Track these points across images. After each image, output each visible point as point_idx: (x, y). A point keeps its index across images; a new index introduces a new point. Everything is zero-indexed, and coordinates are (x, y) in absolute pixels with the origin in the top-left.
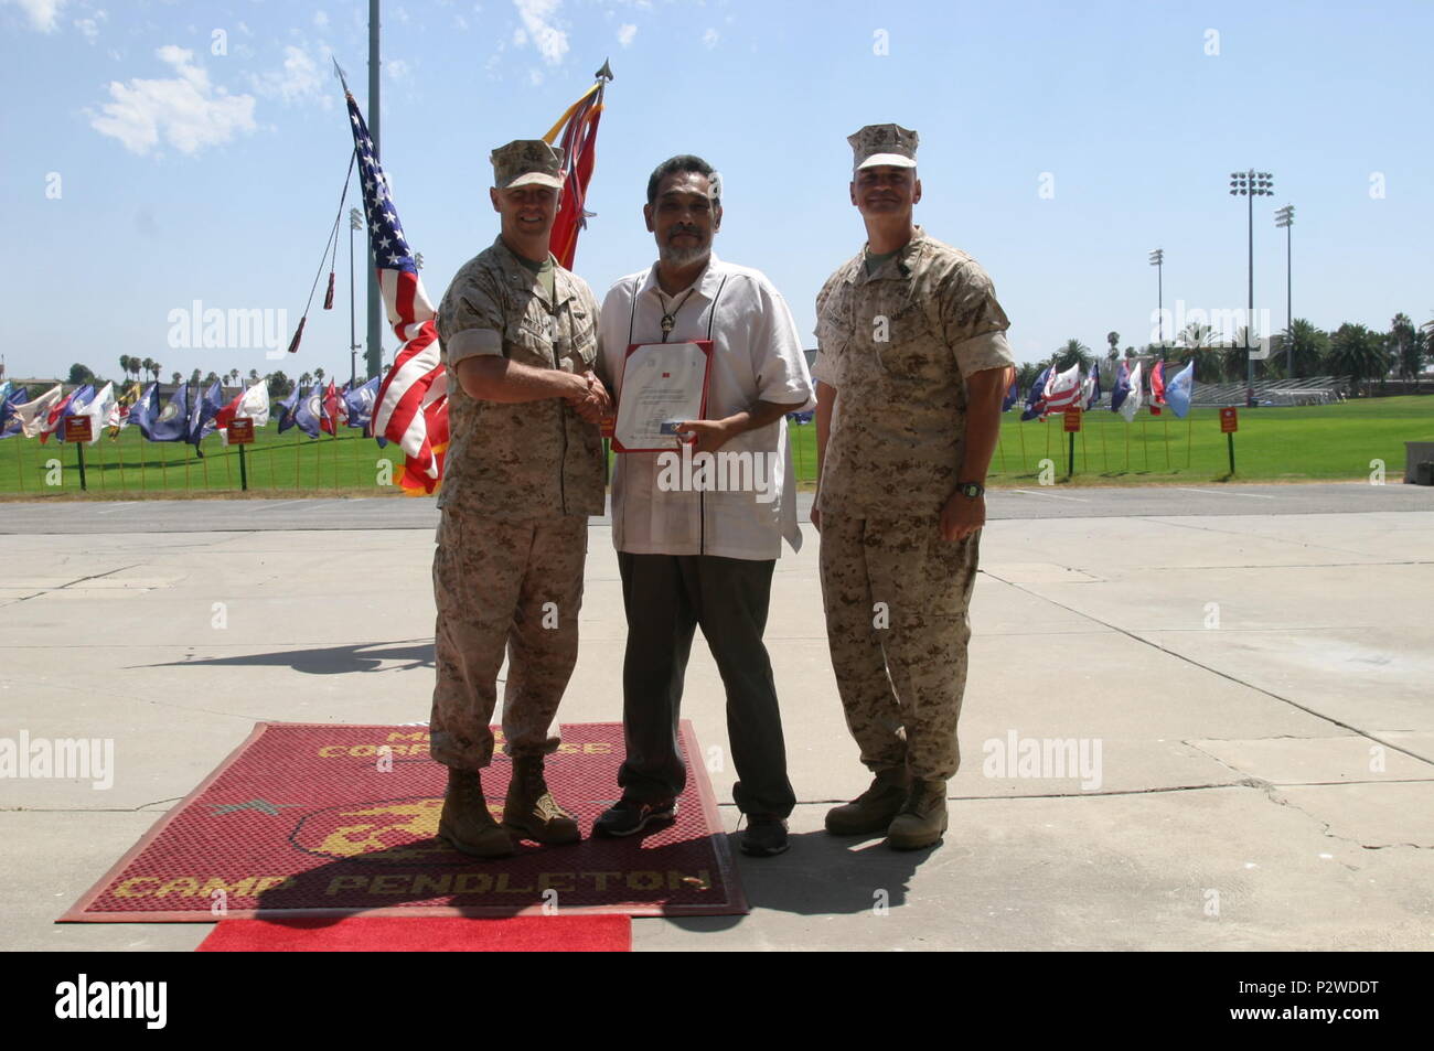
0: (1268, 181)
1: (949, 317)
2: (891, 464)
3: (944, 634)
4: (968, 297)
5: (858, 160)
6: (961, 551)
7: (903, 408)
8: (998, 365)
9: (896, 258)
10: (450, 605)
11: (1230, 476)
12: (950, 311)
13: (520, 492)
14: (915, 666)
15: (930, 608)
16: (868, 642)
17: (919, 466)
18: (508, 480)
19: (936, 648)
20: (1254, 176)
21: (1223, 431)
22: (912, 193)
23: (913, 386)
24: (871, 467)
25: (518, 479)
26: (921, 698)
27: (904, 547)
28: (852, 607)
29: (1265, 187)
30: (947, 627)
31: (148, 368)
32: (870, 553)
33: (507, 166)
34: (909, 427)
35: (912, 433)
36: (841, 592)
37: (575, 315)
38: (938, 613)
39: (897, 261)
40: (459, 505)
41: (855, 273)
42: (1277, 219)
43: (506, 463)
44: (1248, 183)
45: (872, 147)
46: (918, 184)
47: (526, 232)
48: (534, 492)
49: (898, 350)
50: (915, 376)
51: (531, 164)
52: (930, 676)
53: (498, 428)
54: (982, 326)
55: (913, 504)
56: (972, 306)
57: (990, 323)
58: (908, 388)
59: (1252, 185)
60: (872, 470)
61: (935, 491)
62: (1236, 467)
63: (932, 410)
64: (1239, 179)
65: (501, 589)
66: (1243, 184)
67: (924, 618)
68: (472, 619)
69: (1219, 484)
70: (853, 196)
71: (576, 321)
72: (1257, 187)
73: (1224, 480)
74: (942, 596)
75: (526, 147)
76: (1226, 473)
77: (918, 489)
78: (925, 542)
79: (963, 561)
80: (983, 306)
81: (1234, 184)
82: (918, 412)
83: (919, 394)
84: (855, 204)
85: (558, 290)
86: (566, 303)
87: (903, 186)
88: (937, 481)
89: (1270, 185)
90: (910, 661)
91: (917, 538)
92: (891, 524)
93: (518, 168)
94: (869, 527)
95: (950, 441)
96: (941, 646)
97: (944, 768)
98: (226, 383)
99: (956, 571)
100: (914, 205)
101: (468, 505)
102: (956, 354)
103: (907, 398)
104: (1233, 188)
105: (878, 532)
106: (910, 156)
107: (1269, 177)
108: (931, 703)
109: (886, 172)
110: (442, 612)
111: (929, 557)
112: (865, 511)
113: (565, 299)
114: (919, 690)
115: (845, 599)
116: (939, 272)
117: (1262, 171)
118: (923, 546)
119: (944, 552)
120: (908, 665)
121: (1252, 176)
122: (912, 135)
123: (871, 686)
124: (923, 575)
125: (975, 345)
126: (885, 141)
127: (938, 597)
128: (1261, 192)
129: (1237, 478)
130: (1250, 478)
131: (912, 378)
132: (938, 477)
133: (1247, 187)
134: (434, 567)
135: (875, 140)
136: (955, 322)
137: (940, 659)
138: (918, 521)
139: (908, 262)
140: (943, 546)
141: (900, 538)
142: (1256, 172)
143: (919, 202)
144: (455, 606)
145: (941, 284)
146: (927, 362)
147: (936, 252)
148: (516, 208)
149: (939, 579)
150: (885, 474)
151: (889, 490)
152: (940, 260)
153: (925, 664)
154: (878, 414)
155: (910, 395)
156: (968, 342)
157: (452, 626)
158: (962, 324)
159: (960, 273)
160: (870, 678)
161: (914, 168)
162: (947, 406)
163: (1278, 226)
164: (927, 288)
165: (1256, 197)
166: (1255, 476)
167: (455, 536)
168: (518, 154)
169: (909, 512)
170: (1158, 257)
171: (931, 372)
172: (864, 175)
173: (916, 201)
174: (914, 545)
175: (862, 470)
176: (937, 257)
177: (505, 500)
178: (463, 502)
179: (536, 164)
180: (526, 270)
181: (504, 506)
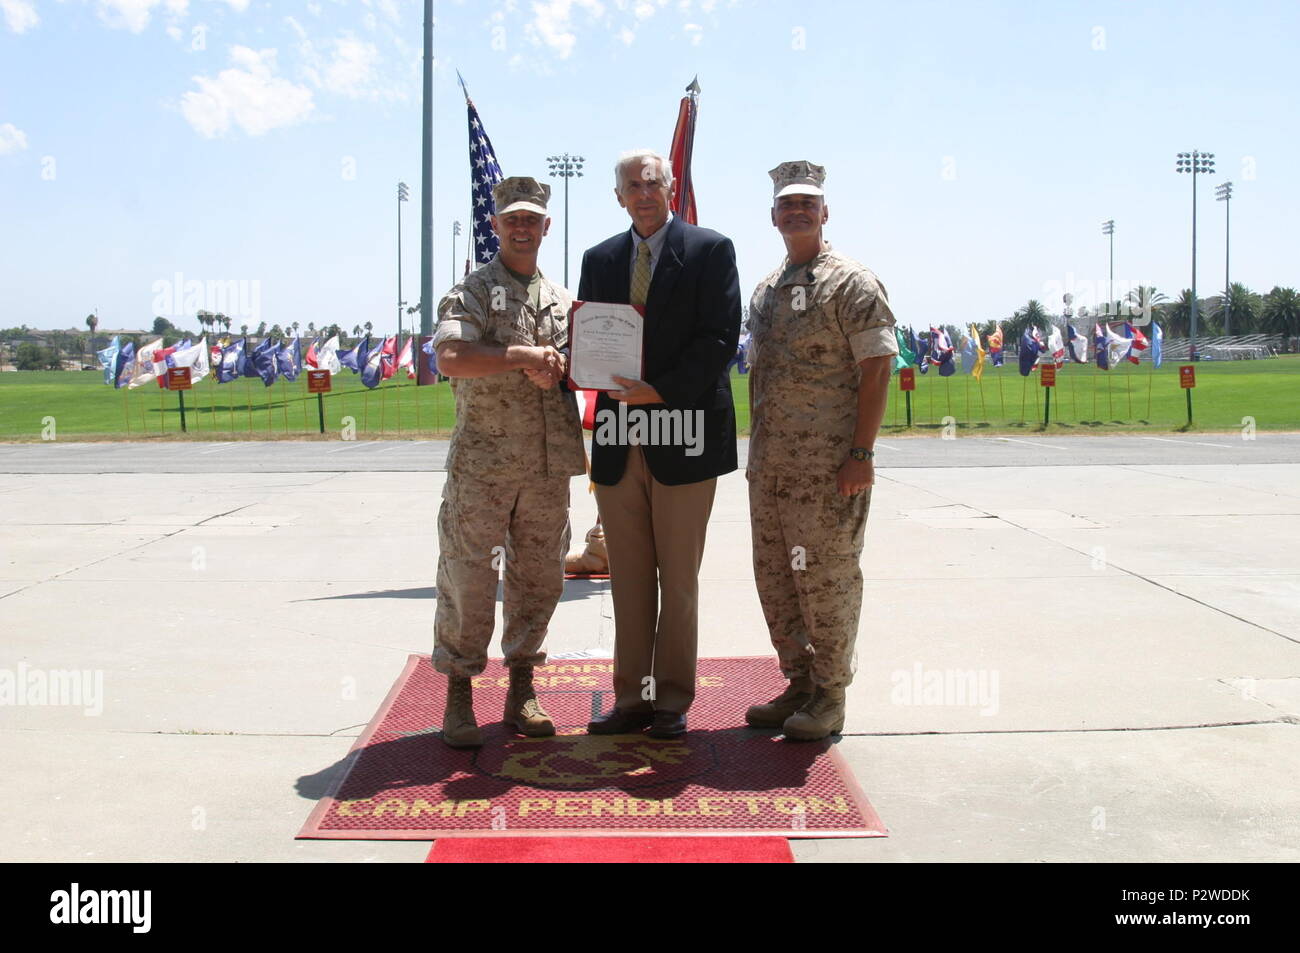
0: (1211, 160)
1: (845, 315)
2: (795, 433)
3: (836, 571)
4: (860, 300)
5: (777, 189)
6: (850, 505)
7: (806, 387)
8: (883, 353)
9: (805, 268)
10: (448, 548)
11: (1187, 426)
12: (846, 310)
13: (504, 460)
14: (812, 595)
15: (825, 550)
16: (783, 574)
17: (816, 435)
18: (495, 451)
19: (830, 582)
20: (1197, 156)
21: (1182, 387)
22: (820, 215)
23: (814, 371)
24: (779, 434)
25: (504, 450)
26: (818, 621)
27: (805, 499)
28: (769, 546)
29: (1207, 166)
30: (837, 565)
31: (220, 321)
32: (782, 503)
33: (504, 197)
34: (811, 403)
35: (812, 408)
36: (762, 533)
37: (556, 317)
38: (831, 553)
39: (807, 271)
40: (457, 468)
41: (776, 278)
42: (1218, 194)
43: (495, 436)
44: (1192, 162)
45: (788, 180)
46: (825, 208)
47: (518, 251)
48: (514, 461)
49: (803, 341)
50: (817, 362)
51: (522, 195)
52: (824, 603)
53: (489, 410)
54: (871, 322)
55: (810, 465)
56: (863, 307)
57: (878, 320)
58: (810, 372)
59: (1196, 164)
60: (781, 437)
61: (830, 456)
62: (1193, 418)
63: (829, 389)
64: (1184, 159)
65: (489, 536)
66: (1188, 163)
67: (820, 557)
68: (464, 558)
69: (1179, 434)
70: (773, 219)
71: (556, 322)
72: (1200, 166)
73: (1183, 430)
74: (834, 540)
75: (519, 181)
76: (1185, 424)
77: (816, 454)
78: (822, 496)
79: (851, 512)
80: (873, 305)
81: (1180, 163)
82: (818, 390)
83: (818, 376)
84: (775, 225)
85: (541, 297)
86: (548, 308)
87: (813, 211)
88: (830, 448)
89: (1212, 163)
90: (808, 591)
91: (815, 493)
92: (796, 481)
93: (512, 197)
94: (780, 483)
95: (841, 415)
96: (833, 579)
97: (839, 678)
98: (289, 334)
99: (846, 521)
100: (823, 226)
101: (463, 468)
102: (852, 344)
103: (808, 380)
104: (1179, 167)
105: (788, 487)
106: (818, 186)
107: (1211, 156)
108: (826, 625)
109: (800, 199)
110: (443, 553)
111: (824, 509)
112: (775, 469)
113: (546, 305)
114: (816, 615)
115: (764, 539)
116: (838, 280)
117: (1205, 151)
118: (820, 500)
119: (836, 505)
120: (806, 594)
121: (1196, 156)
122: (820, 170)
123: (785, 610)
124: (819, 523)
125: (865, 337)
126: (798, 175)
127: (830, 542)
128: (1204, 170)
129: (1195, 428)
130: (1204, 428)
131: (814, 364)
132: (831, 444)
133: (1191, 166)
134: (439, 517)
135: (791, 174)
136: (850, 320)
137: (833, 590)
138: (816, 480)
139: (815, 271)
140: (836, 500)
141: (801, 492)
142: (1200, 152)
143: (827, 223)
144: (452, 548)
145: (838, 290)
146: (825, 351)
147: (838, 263)
148: (509, 231)
149: (832, 526)
150: (790, 441)
151: (793, 453)
152: (840, 270)
153: (820, 593)
154: (786, 392)
155: (811, 378)
156: (860, 334)
157: (450, 563)
158: (855, 321)
159: (854, 281)
160: (785, 603)
161: (822, 196)
162: (842, 386)
163: (1218, 199)
164: (827, 291)
165: (1199, 175)
166: (1208, 427)
167: (455, 493)
168: (512, 188)
169: (807, 472)
170: (1110, 227)
171: (828, 359)
172: (782, 202)
173: (823, 222)
174: (812, 499)
175: (773, 437)
176: (838, 268)
177: (492, 466)
178: (460, 466)
179: (526, 195)
180: (517, 282)
181: (491, 471)
